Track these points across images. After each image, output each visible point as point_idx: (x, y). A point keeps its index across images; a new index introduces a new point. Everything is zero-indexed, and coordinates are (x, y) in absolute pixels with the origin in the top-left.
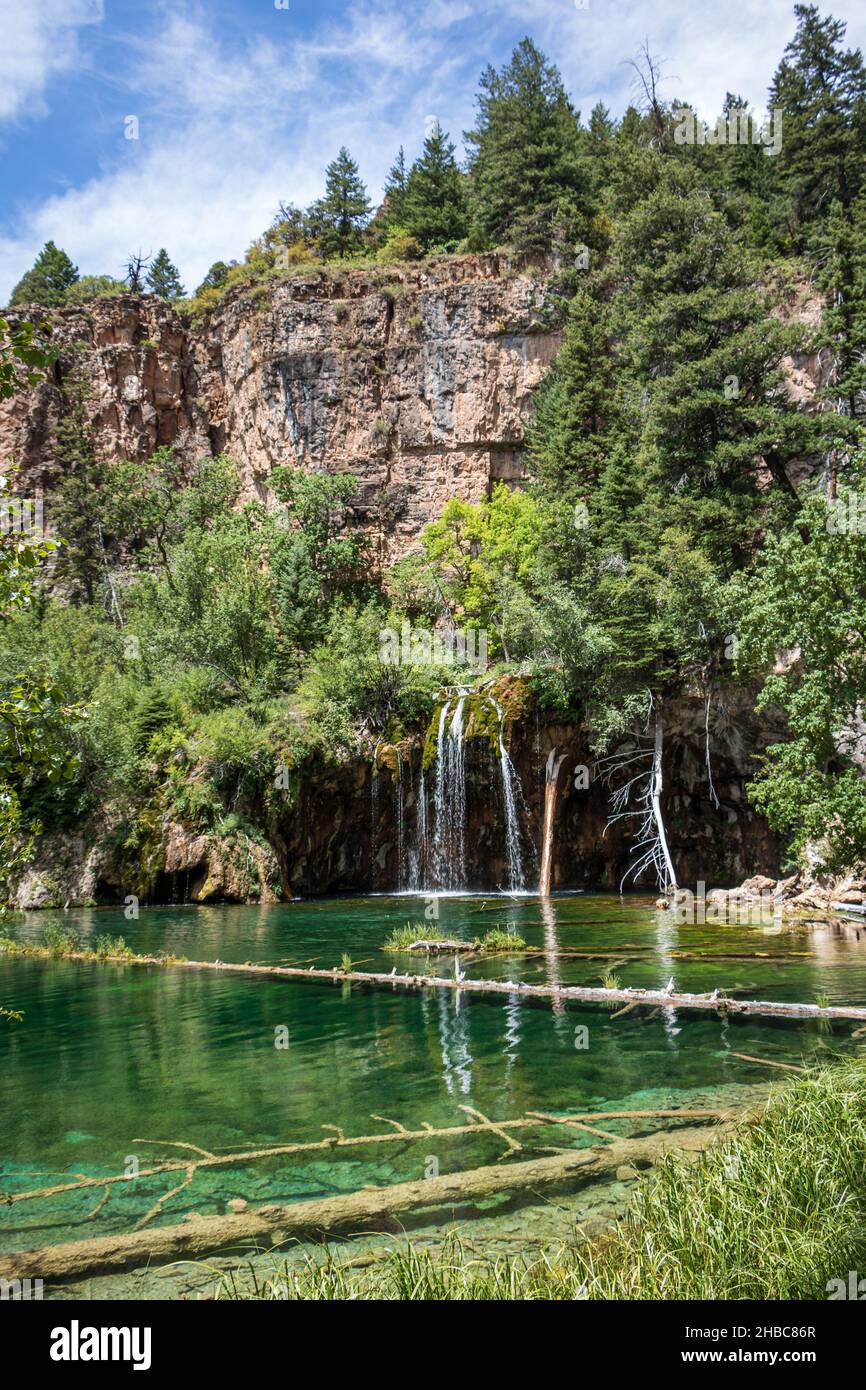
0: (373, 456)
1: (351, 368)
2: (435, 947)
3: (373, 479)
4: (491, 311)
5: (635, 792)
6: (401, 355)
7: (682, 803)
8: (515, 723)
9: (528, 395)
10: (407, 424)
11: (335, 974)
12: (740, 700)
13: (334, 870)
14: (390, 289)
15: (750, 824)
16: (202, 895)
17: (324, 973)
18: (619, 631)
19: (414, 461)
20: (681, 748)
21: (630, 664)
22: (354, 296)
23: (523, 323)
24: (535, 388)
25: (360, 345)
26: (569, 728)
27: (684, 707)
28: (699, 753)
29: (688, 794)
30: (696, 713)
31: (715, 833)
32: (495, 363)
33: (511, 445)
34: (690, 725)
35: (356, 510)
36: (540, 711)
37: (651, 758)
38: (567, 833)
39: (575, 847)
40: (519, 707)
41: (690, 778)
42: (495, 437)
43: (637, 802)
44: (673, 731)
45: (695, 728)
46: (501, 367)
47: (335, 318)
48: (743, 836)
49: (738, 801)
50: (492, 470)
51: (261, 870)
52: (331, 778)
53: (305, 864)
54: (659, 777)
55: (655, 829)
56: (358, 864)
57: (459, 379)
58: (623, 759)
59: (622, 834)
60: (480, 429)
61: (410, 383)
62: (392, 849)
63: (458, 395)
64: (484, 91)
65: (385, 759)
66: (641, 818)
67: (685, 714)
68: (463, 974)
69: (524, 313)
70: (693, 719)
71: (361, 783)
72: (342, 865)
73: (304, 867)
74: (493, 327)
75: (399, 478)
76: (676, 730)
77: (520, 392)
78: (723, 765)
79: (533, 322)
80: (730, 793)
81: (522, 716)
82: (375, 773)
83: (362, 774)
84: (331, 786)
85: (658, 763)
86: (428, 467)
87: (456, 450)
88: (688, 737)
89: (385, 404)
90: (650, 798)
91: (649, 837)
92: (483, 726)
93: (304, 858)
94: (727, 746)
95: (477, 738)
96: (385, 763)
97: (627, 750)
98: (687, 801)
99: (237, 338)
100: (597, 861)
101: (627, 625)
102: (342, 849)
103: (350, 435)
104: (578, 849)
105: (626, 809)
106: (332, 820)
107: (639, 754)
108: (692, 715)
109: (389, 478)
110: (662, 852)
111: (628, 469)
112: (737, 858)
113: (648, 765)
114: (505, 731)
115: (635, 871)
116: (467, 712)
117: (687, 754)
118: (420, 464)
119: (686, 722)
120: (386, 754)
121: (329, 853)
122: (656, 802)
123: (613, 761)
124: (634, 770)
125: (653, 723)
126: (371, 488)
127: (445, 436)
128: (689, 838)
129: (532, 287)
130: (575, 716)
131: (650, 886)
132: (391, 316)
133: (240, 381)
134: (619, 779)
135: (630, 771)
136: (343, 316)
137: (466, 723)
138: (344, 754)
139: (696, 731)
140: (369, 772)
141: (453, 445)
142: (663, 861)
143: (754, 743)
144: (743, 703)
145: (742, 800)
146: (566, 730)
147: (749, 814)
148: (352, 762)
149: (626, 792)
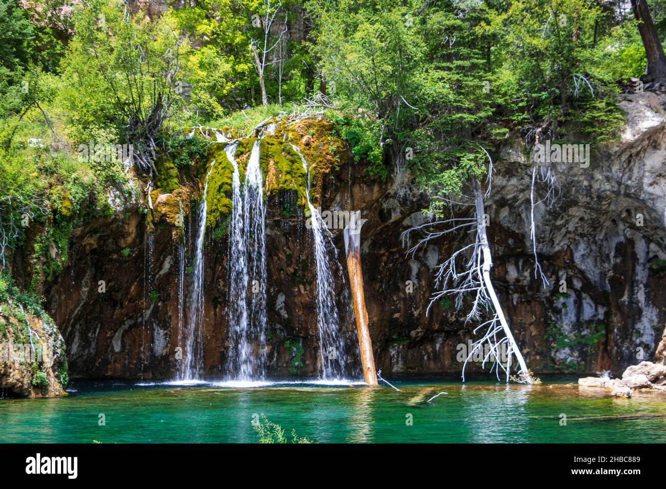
8: (325, 175)
12: (571, 169)
15: (515, 308)
26: (376, 188)
30: (508, 180)
36: (353, 165)
40: (329, 157)
49: (512, 282)
52: (95, 231)
54: (487, 250)
56: (93, 345)
65: (164, 210)
70: (503, 187)
71: (130, 239)
80: (507, 272)
81: (333, 169)
82: (150, 227)
83: (132, 228)
85: (484, 235)
90: (476, 274)
92: (288, 177)
94: (521, 220)
95: (283, 192)
96: (165, 215)
106: (78, 287)
108: (504, 183)
113: (468, 235)
114: (313, 186)
116: (265, 158)
120: (165, 204)
130: (384, 174)
137: (265, 172)
138: (118, 200)
140: (141, 227)
143: (556, 219)
144: (572, 173)
145: (518, 280)
146: (371, 190)
147: (516, 296)
148: (126, 210)
149: (453, 265)
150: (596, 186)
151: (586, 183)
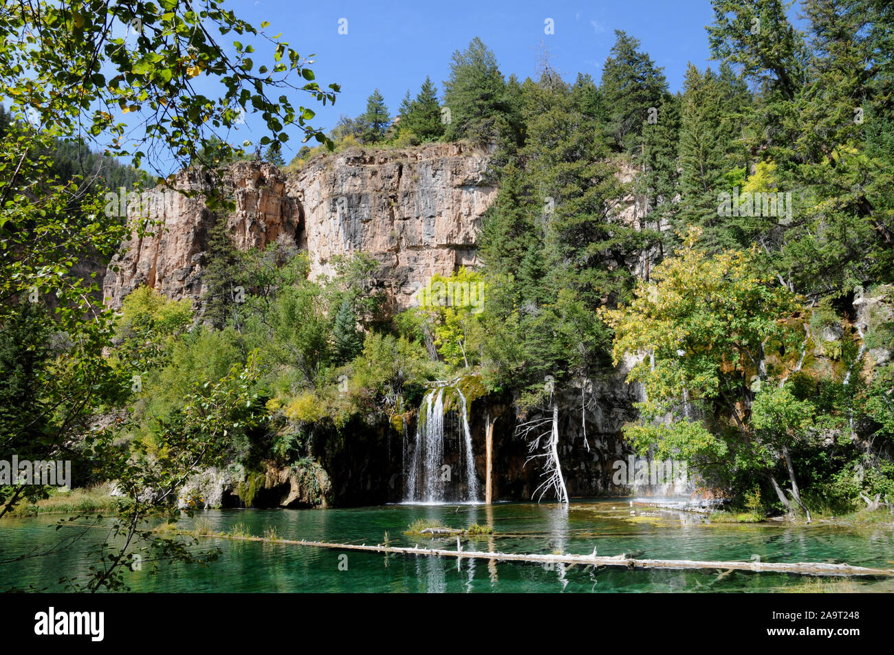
0: (389, 250)
1: (377, 202)
2: (436, 532)
3: (388, 263)
4: (455, 173)
5: (542, 443)
6: (406, 195)
7: (567, 450)
8: (473, 403)
9: (477, 219)
10: (409, 233)
11: (379, 548)
12: (602, 389)
13: (364, 489)
14: (400, 160)
15: (606, 461)
16: (286, 503)
17: (372, 548)
18: (533, 348)
19: (412, 253)
20: (568, 418)
21: (540, 367)
22: (380, 163)
23: (473, 180)
24: (481, 215)
25: (383, 190)
26: (504, 406)
27: (570, 393)
28: (578, 421)
29: (572, 445)
30: (577, 397)
31: (586, 466)
32: (459, 201)
33: (467, 246)
34: (573, 404)
35: (378, 281)
36: (487, 396)
37: (551, 423)
39: (506, 476)
40: (475, 394)
41: (572, 435)
42: (459, 241)
43: (542, 449)
44: (563, 408)
45: (576, 406)
46: (462, 203)
47: (370, 175)
48: (603, 469)
49: (600, 448)
50: (456, 260)
51: (322, 488)
52: (363, 435)
53: (347, 485)
54: (556, 434)
55: (554, 465)
56: (378, 486)
57: (438, 210)
58: (535, 424)
60: (450, 237)
61: (411, 211)
63: (437, 218)
64: (454, 62)
65: (395, 423)
66: (545, 459)
67: (571, 397)
69: (475, 175)
70: (575, 401)
71: (381, 437)
72: (369, 487)
73: (346, 487)
74: (458, 181)
75: (404, 263)
76: (565, 407)
77: (473, 217)
78: (592, 427)
79: (481, 179)
81: (477, 399)
82: (390, 431)
83: (382, 432)
84: (363, 439)
85: (555, 424)
86: (420, 257)
87: (437, 248)
88: (572, 411)
89: (396, 222)
90: (551, 447)
91: (550, 469)
92: (453, 404)
93: (346, 482)
94: (595, 417)
95: (450, 411)
96: (395, 426)
97: (536, 419)
98: (571, 448)
99: (313, 186)
100: (518, 485)
101: (539, 345)
102: (369, 476)
103: (376, 238)
104: (508, 478)
105: (535, 452)
106: (363, 460)
107: (544, 421)
108: (575, 398)
109: (398, 263)
110: (558, 477)
111: (537, 258)
112: (599, 481)
113: (549, 426)
115: (542, 489)
117: (571, 421)
118: (416, 255)
119: (571, 403)
120: (396, 421)
121: (361, 479)
122: (554, 449)
123: (530, 425)
124: (541, 431)
125: (553, 403)
126: (387, 269)
127: (430, 240)
128: (572, 470)
129: (479, 161)
130: (507, 399)
131: (551, 497)
132: (400, 174)
133: (314, 209)
134: (532, 436)
135: (538, 431)
136: (374, 173)
137: (444, 402)
138: (372, 420)
139: (576, 408)
140: (386, 431)
141: (435, 246)
142: (559, 483)
143: (609, 414)
145: (602, 448)
146: (502, 407)
147: (606, 455)
148: (376, 424)
149: (537, 443)
150: (618, 397)
151: (612, 396)
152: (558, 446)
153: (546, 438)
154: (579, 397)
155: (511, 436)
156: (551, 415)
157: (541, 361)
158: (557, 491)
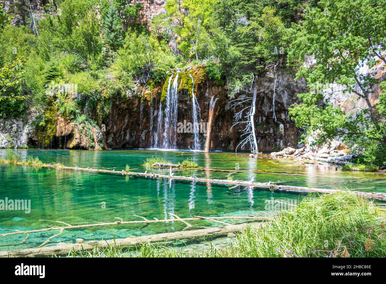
2: (163, 165)
5: (244, 114)
7: (262, 119)
8: (199, 84)
11: (123, 172)
12: (288, 79)
13: (124, 139)
15: (288, 128)
16: (71, 146)
17: (118, 172)
18: (242, 49)
20: (264, 98)
21: (246, 63)
26: (220, 88)
27: (266, 81)
28: (270, 100)
29: (265, 116)
30: (271, 84)
31: (274, 131)
34: (268, 88)
36: (209, 80)
37: (252, 101)
38: (217, 129)
39: (220, 134)
40: (201, 78)
41: (266, 109)
43: (244, 118)
44: (261, 91)
45: (270, 90)
49: (284, 119)
51: (95, 137)
52: (124, 103)
53: (113, 136)
54: (254, 108)
55: (251, 128)
56: (134, 137)
58: (240, 101)
59: (238, 130)
62: (148, 132)
65: (146, 96)
66: (246, 124)
67: (266, 84)
68: (173, 174)
70: (269, 86)
71: (136, 105)
72: (128, 138)
73: (112, 137)
76: (262, 90)
78: (279, 105)
80: (281, 116)
81: (202, 82)
82: (142, 101)
83: (136, 102)
84: (124, 106)
85: (254, 103)
88: (267, 93)
90: (250, 117)
91: (248, 131)
92: (186, 85)
93: (112, 134)
94: (281, 98)
95: (183, 90)
96: (146, 98)
97: (242, 97)
98: (264, 119)
100: (228, 140)
101: (246, 46)
102: (128, 131)
104: (221, 135)
105: (240, 120)
106: (124, 119)
107: (247, 99)
108: (269, 85)
110: (253, 137)
112: (282, 141)
113: (250, 104)
114: (194, 87)
116: (180, 79)
117: (266, 100)
119: (266, 87)
120: (147, 94)
121: (122, 132)
122: (252, 118)
123: (237, 101)
124: (244, 106)
125: (253, 87)
128: (264, 133)
130: (223, 83)
131: (247, 150)
134: (238, 108)
135: (243, 106)
137: (179, 83)
138: (130, 93)
139: (270, 91)
140: (139, 101)
142: (253, 141)
143: (292, 97)
144: (289, 81)
145: (285, 119)
146: (219, 88)
147: (288, 125)
148: (133, 96)
149: (241, 113)
150: (299, 85)
152: (256, 117)
153: (247, 110)
154: (272, 84)
155: (224, 108)
156: (251, 95)
157: (247, 58)
158: (251, 146)
